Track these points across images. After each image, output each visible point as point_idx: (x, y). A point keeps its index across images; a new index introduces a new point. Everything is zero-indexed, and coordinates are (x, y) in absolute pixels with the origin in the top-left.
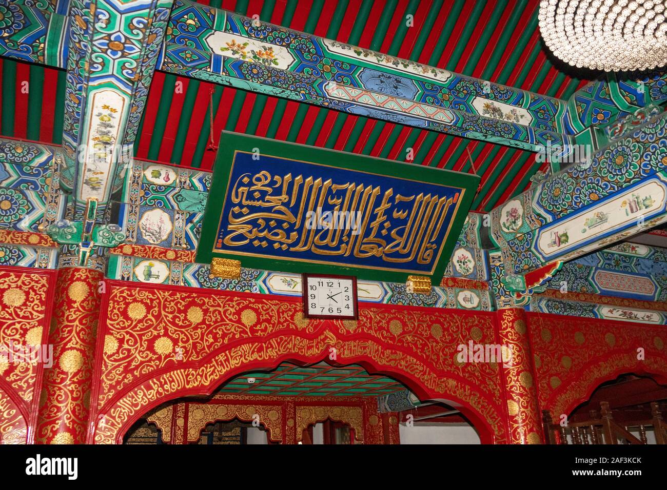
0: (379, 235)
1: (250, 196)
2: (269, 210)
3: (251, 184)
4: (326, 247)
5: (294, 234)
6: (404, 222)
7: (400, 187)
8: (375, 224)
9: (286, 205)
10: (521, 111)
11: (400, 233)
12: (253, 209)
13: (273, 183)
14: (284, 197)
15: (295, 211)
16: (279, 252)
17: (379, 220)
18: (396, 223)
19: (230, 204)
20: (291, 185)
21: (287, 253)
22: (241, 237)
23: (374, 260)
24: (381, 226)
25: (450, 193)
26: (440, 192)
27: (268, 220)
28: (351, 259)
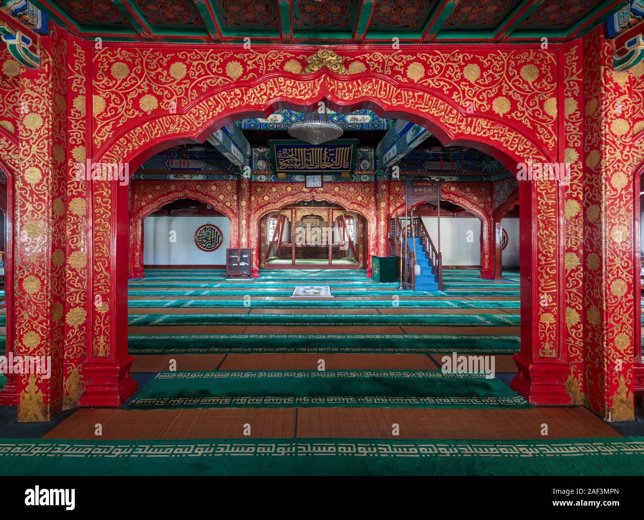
0: (327, 161)
1: (283, 155)
2: (290, 158)
3: (282, 153)
4: (311, 166)
5: (300, 164)
6: (335, 156)
7: (329, 147)
8: (325, 158)
9: (294, 156)
10: (366, 116)
11: (334, 160)
12: (285, 159)
13: (288, 151)
14: (293, 155)
15: (297, 157)
16: (296, 169)
17: (326, 157)
18: (331, 157)
19: (278, 159)
20: (294, 151)
21: (299, 169)
22: (284, 167)
23: (327, 169)
24: (327, 159)
25: (348, 146)
26: (345, 146)
27: (290, 161)
28: (320, 169)
